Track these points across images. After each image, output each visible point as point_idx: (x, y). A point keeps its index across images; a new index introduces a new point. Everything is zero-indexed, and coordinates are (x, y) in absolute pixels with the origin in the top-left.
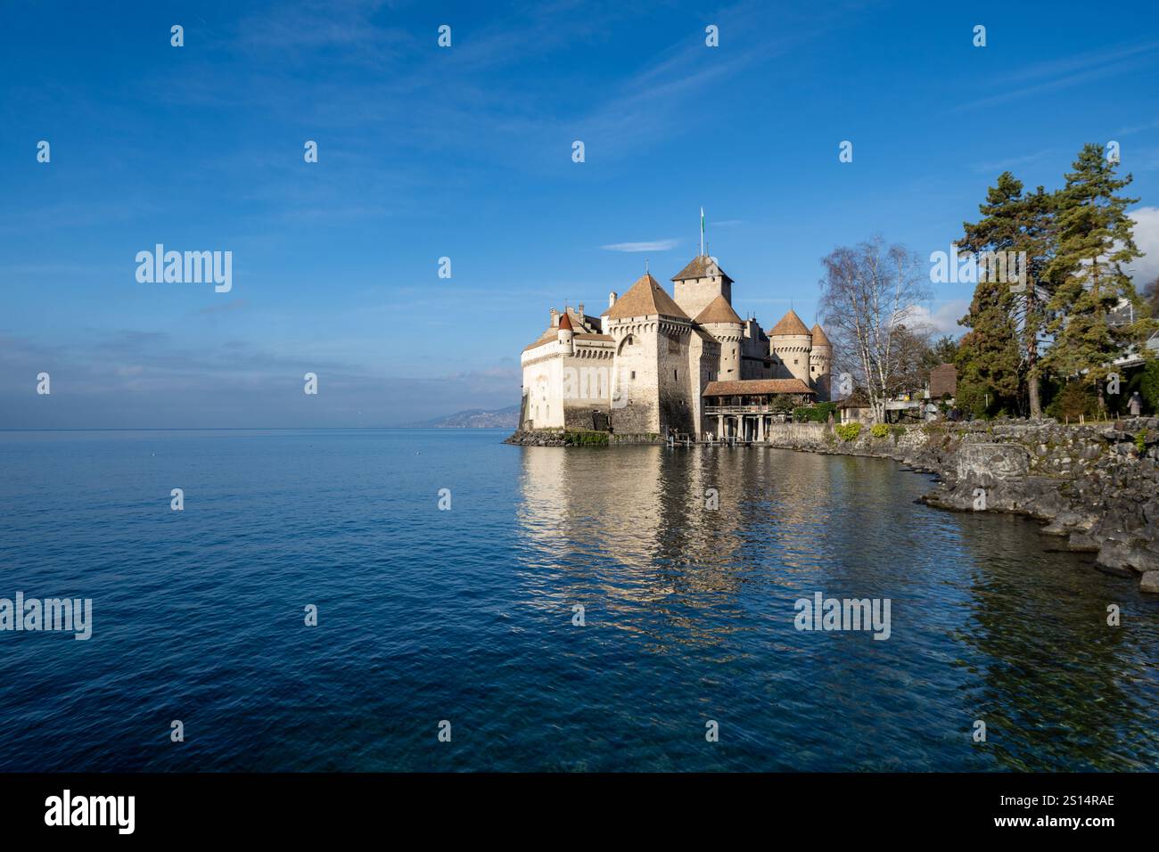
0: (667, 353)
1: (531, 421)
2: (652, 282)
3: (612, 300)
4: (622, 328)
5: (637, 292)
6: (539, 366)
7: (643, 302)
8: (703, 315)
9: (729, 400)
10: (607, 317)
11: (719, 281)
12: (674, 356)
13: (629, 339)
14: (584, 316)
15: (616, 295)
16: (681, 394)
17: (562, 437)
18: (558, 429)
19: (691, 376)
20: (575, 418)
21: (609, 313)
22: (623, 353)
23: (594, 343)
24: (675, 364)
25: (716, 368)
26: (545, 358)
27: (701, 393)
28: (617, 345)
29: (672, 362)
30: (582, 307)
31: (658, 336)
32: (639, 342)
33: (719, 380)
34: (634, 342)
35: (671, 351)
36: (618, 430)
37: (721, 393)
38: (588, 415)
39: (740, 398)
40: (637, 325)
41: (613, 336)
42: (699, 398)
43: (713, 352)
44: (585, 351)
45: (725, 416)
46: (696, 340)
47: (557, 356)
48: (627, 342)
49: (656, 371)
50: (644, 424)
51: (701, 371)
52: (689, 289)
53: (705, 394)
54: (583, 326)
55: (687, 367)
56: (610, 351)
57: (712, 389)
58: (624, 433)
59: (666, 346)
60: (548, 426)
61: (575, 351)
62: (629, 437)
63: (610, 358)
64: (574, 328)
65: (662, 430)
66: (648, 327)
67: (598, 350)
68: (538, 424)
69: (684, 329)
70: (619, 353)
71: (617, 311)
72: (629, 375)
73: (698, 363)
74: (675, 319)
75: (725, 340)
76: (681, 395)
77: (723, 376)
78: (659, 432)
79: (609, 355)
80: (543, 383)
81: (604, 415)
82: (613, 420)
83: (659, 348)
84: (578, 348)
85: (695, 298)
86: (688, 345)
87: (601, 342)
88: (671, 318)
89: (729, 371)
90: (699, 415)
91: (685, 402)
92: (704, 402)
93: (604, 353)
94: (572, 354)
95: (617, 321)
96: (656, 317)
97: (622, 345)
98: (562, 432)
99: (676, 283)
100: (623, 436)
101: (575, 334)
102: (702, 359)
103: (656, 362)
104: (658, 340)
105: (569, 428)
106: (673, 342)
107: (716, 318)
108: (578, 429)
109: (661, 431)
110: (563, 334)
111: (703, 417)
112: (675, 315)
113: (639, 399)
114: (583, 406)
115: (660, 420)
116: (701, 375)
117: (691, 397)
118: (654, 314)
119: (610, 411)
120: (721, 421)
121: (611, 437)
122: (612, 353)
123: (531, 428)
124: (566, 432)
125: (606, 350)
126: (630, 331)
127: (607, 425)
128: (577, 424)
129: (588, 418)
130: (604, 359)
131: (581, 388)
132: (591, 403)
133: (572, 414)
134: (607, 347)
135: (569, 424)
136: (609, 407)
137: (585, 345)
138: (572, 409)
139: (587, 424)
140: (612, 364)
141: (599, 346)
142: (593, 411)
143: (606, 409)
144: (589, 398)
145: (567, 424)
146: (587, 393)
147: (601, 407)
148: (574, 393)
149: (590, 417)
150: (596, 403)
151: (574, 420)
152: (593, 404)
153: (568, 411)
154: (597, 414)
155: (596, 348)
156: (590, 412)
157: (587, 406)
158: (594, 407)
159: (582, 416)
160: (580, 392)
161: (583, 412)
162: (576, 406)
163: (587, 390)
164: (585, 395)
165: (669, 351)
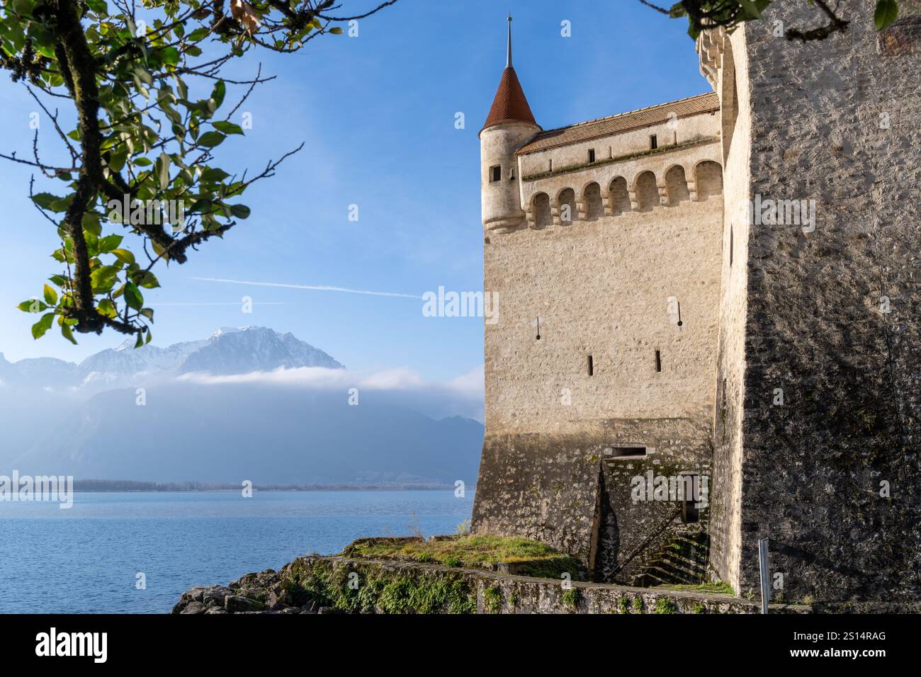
38: (580, 472)
44: (567, 193)
56: (689, 160)
61: (525, 198)
63: (702, 193)
67: (632, 171)
79: (690, 176)
81: (671, 469)
82: (713, 493)
84: (538, 187)
87: (645, 133)
93: (661, 180)
94: (515, 220)
114: (571, 429)
119: (709, 450)
125: (672, 160)
127: (678, 521)
128: (519, 512)
129: (575, 485)
130: (672, 203)
131: (560, 352)
132: (611, 415)
133: (513, 470)
134: (675, 147)
135: (491, 512)
136: (704, 429)
137: (564, 165)
138: (517, 448)
139: (563, 512)
140: (714, 219)
141: (628, 152)
142: (608, 451)
143: (686, 440)
144: (602, 391)
145: (482, 512)
146: (591, 373)
147: (657, 431)
148: (531, 376)
149: (587, 482)
150: (634, 414)
151: (513, 497)
152: (620, 420)
153: (497, 456)
154: (625, 470)
155: (617, 165)
156: (594, 457)
157: (587, 428)
158: (621, 433)
159: (555, 474)
160: (556, 371)
161: (562, 459)
162: (538, 434)
163: (591, 358)
164: (584, 383)
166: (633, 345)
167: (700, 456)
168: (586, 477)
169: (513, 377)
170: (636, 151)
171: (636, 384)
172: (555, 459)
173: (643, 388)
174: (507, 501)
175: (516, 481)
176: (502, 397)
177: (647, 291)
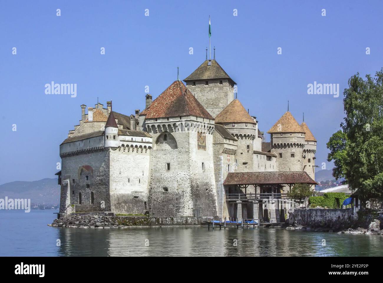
0: (197, 148)
4: (158, 126)
8: (222, 115)
12: (202, 150)
13: (164, 135)
16: (207, 183)
19: (215, 167)
25: (234, 162)
30: (110, 104)
31: (190, 134)
32: (172, 139)
34: (168, 138)
38: (129, 201)
40: (172, 124)
41: (151, 133)
42: (221, 186)
43: (232, 147)
44: (128, 146)
46: (219, 137)
49: (189, 163)
50: (178, 209)
51: (223, 163)
55: (211, 160)
56: (148, 146)
59: (196, 142)
61: (120, 144)
63: (147, 151)
66: (182, 126)
70: (155, 148)
72: (164, 166)
73: (221, 157)
74: (203, 119)
75: (241, 137)
77: (239, 168)
78: (191, 216)
79: (147, 148)
80: (86, 173)
81: (143, 201)
83: (191, 144)
84: (122, 143)
86: (212, 141)
87: (140, 138)
88: (200, 118)
89: (244, 164)
91: (210, 190)
92: (224, 190)
94: (117, 148)
96: (189, 117)
97: (157, 140)
99: (187, 83)
103: (189, 156)
104: (190, 137)
106: (201, 140)
107: (233, 119)
110: (110, 131)
112: (203, 117)
114: (126, 193)
115: (192, 206)
116: (223, 167)
117: (214, 185)
118: (187, 115)
119: (148, 198)
120: (239, 206)
122: (150, 147)
125: (145, 144)
126: (165, 129)
128: (121, 208)
129: (130, 203)
130: (143, 152)
131: (124, 177)
132: (132, 191)
134: (145, 142)
135: (115, 208)
136: (146, 194)
137: (128, 140)
138: (117, 196)
140: (148, 156)
142: (134, 197)
143: (144, 196)
144: (131, 186)
145: (113, 208)
146: (129, 182)
147: (140, 194)
148: (119, 181)
150: (136, 190)
151: (119, 205)
152: (134, 192)
153: (114, 197)
157: (129, 192)
158: (135, 194)
160: (123, 181)
163: (129, 179)
164: (128, 184)
165: (198, 146)
169: (115, 181)
170: (140, 141)
171: (136, 185)
172: (125, 198)
176: (113, 185)
177: (138, 168)
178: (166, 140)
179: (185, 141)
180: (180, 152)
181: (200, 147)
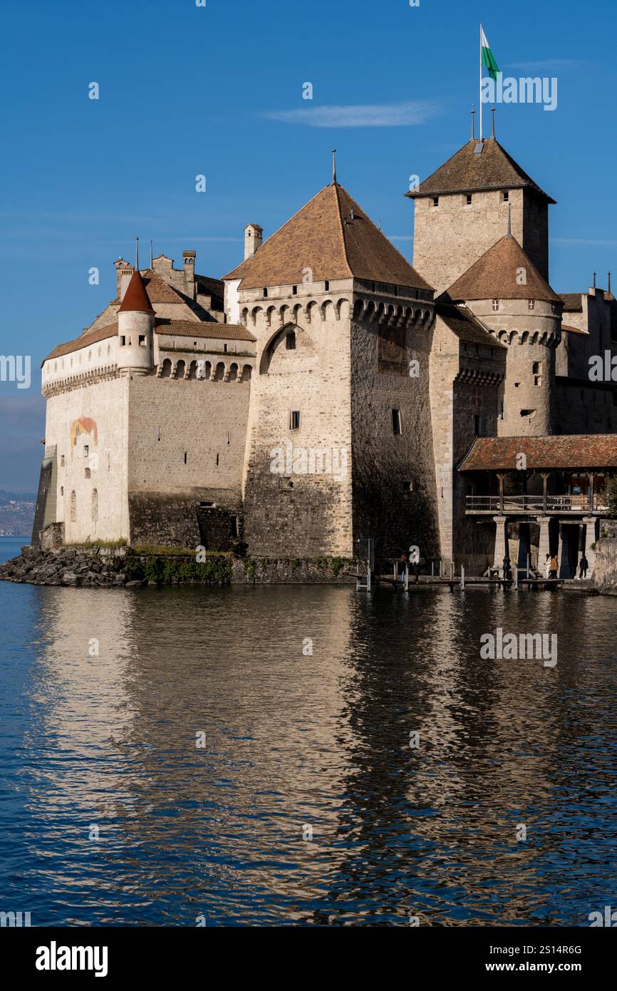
0: (375, 369)
1: (59, 526)
2: (345, 203)
3: (249, 243)
4: (271, 309)
5: (309, 224)
6: (78, 394)
7: (321, 250)
8: (466, 281)
9: (521, 483)
10: (236, 284)
11: (517, 198)
12: (391, 376)
13: (287, 335)
14: (196, 278)
15: (259, 231)
16: (409, 465)
17: (119, 564)
18: (113, 546)
19: (434, 423)
20: (155, 519)
21: (243, 274)
22: (273, 367)
23: (202, 344)
24: (393, 394)
25: (495, 407)
26: (92, 378)
27: (456, 464)
28: (259, 347)
29: (384, 393)
30: (190, 256)
31: (353, 329)
32: (309, 343)
33: (500, 435)
34: (298, 342)
35: (385, 365)
36: (259, 548)
37: (502, 465)
38: (187, 513)
39: (545, 477)
40: (304, 302)
41: (250, 327)
42: (449, 475)
43: (485, 367)
44: (181, 363)
45: (511, 519)
46: (445, 339)
47: (114, 372)
48: (282, 344)
49: (348, 411)
50: (319, 535)
51: (456, 411)
52: (448, 217)
53: (466, 465)
54: (191, 303)
55: (425, 403)
56: (241, 362)
57: (481, 454)
58: (272, 555)
59: (372, 352)
60: (93, 539)
61: (158, 359)
62: (280, 566)
63: (242, 379)
64: (156, 307)
65: (357, 549)
66: (330, 310)
67: (215, 360)
68: (76, 533)
69: (418, 313)
70: (264, 369)
71: (261, 269)
72: (285, 419)
73: (450, 394)
74: (396, 289)
75: (516, 339)
76: (406, 469)
77: (510, 425)
78: (350, 555)
79: (239, 370)
80: (85, 438)
81: (226, 514)
82: (248, 525)
83: (355, 358)
84: (166, 355)
85: (461, 240)
86: (428, 352)
87: (222, 342)
88: (384, 287)
89: (524, 413)
90: (450, 517)
91: (417, 486)
92: (460, 485)
93: (227, 369)
94: (150, 370)
95: (258, 294)
96: (349, 284)
97: (270, 349)
98: (121, 553)
99: (417, 202)
100: (267, 562)
101: (158, 324)
102: (457, 383)
103: (348, 391)
104: (354, 339)
105: (140, 545)
106: (391, 346)
107: (495, 288)
108: (161, 545)
109: (355, 551)
110: (129, 322)
111: (460, 522)
112: (397, 282)
113: (308, 476)
114: (176, 491)
115: (355, 527)
116: (455, 422)
117: (432, 473)
118: (344, 278)
119: (241, 505)
120: (500, 530)
121: (238, 565)
122: (248, 368)
123: (59, 542)
124: (131, 552)
125: (233, 360)
126: (288, 318)
127: (231, 537)
128: (159, 534)
129: (186, 520)
130: (228, 381)
131: (171, 450)
132: (196, 485)
133: (150, 511)
134: (235, 354)
135: (141, 533)
136: (238, 495)
137: (182, 347)
138: (149, 499)
139: (184, 534)
140: (245, 393)
141: (214, 350)
142: (198, 503)
143: (231, 500)
144: (191, 472)
145: (136, 533)
146: (185, 462)
147: (219, 495)
148: (154, 460)
149: (192, 519)
150: (207, 485)
151: (153, 525)
152: (201, 488)
153: (138, 503)
154: (207, 513)
155: (209, 355)
156: (192, 506)
157: (185, 491)
158: (203, 494)
159: (173, 515)
160: (168, 459)
161: (176, 506)
162: (159, 493)
163: (186, 454)
164: (182, 467)
165: (379, 364)
166: (207, 450)
167: (238, 508)
168: (190, 516)
169: (145, 460)
170: (218, 351)
171: (208, 470)
172: (172, 506)
173: (211, 473)
174: (150, 528)
175: (153, 517)
176: (138, 471)
177: (214, 424)
178: (295, 348)
179: (337, 349)
180: (326, 381)
181: (384, 366)
